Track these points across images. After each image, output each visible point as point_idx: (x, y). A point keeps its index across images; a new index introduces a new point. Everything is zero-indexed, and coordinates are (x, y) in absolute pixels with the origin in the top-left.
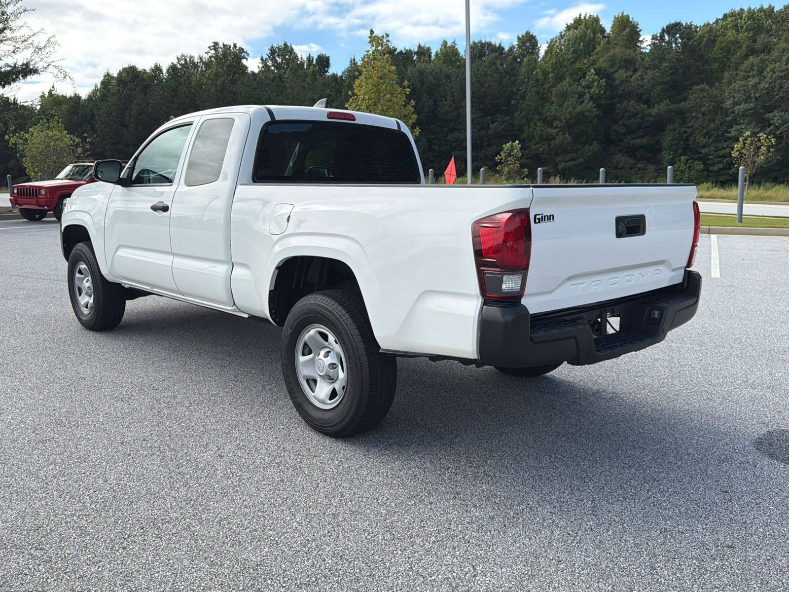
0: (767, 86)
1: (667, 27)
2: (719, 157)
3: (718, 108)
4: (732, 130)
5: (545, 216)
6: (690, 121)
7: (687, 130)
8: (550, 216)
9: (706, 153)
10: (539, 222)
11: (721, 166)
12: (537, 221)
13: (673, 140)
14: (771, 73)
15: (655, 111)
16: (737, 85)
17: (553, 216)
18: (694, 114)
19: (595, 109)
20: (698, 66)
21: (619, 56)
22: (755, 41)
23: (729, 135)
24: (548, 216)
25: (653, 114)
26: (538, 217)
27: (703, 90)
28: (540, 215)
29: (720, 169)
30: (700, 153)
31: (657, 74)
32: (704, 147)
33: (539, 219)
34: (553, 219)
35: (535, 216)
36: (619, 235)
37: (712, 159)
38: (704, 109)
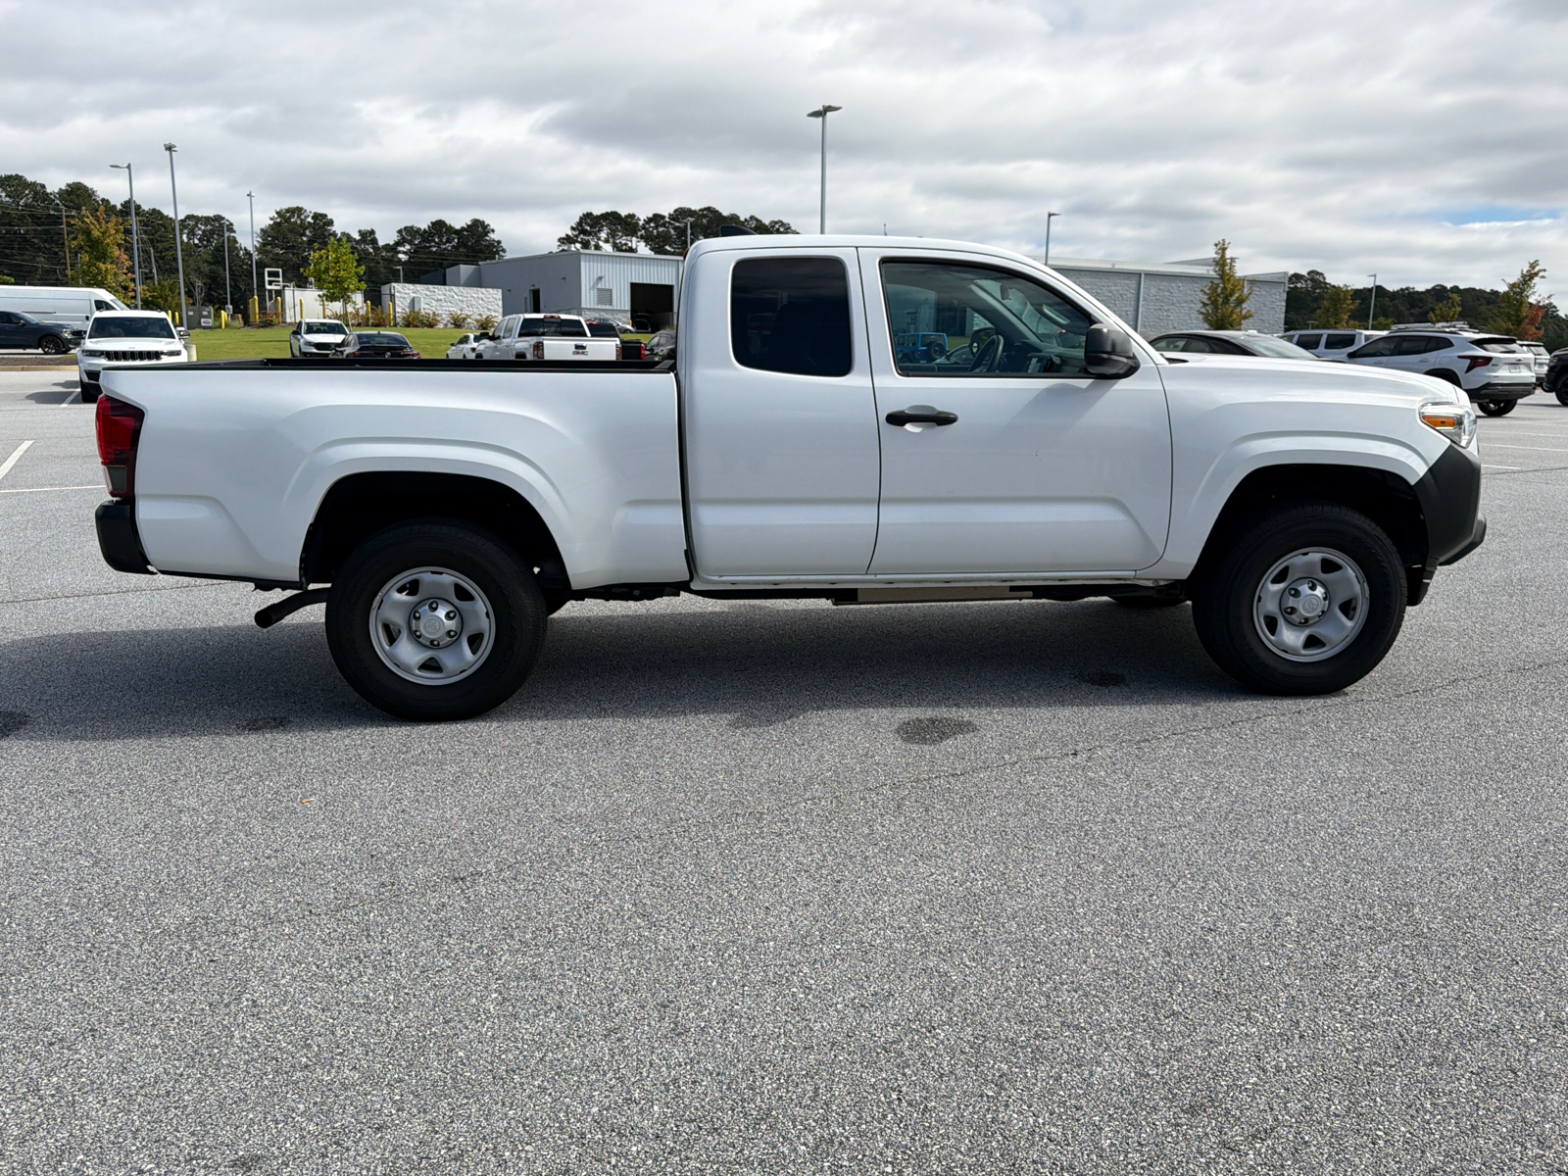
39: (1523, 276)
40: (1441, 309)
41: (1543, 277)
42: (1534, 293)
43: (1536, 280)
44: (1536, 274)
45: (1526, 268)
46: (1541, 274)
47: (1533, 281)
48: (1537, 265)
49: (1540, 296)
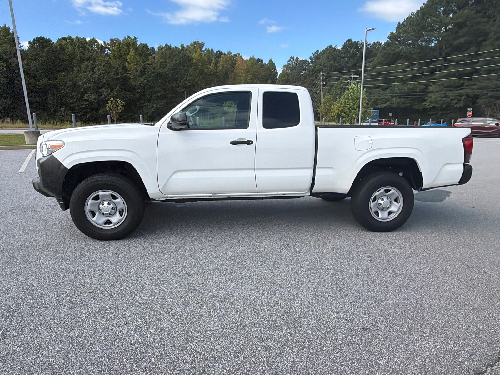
0: (97, 76)
1: (36, 38)
2: (80, 109)
3: (74, 85)
4: (85, 96)
6: (61, 90)
7: (61, 95)
9: (73, 107)
11: (82, 113)
13: (54, 99)
14: (98, 71)
15: (41, 83)
16: (83, 74)
18: (62, 87)
19: (3, 79)
20: (58, 62)
21: (10, 50)
22: (83, 54)
23: (83, 98)
25: (40, 85)
27: (65, 75)
29: (82, 115)
30: (70, 107)
31: (37, 64)
32: (72, 104)
37: (77, 110)
38: (67, 84)
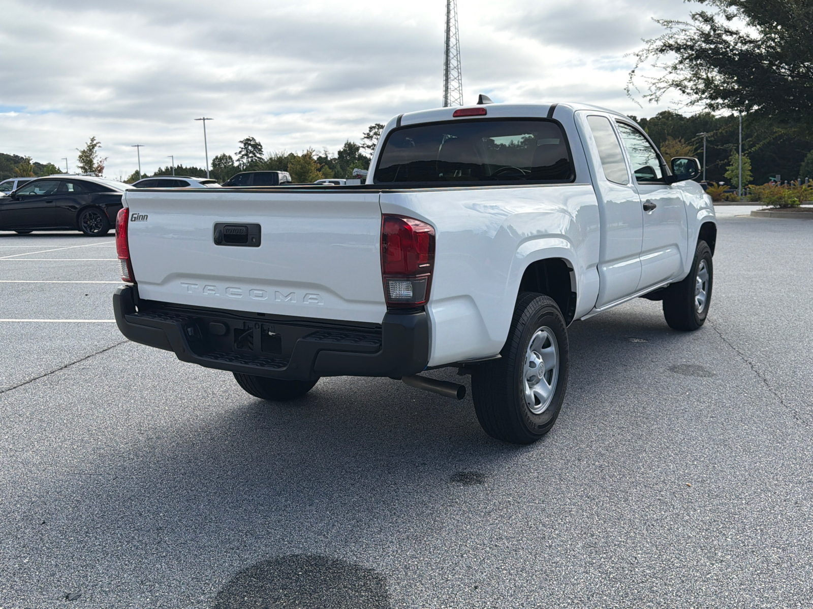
5: (140, 216)
8: (145, 216)
10: (135, 221)
12: (133, 219)
17: (147, 216)
24: (142, 216)
26: (134, 216)
28: (136, 214)
33: (135, 218)
34: (146, 219)
35: (133, 215)
36: (218, 241)
39: (89, 146)
40: (22, 166)
41: (99, 147)
42: (96, 156)
43: (96, 148)
44: (95, 145)
45: (89, 142)
46: (98, 145)
47: (95, 149)
48: (95, 140)
49: (101, 158)
